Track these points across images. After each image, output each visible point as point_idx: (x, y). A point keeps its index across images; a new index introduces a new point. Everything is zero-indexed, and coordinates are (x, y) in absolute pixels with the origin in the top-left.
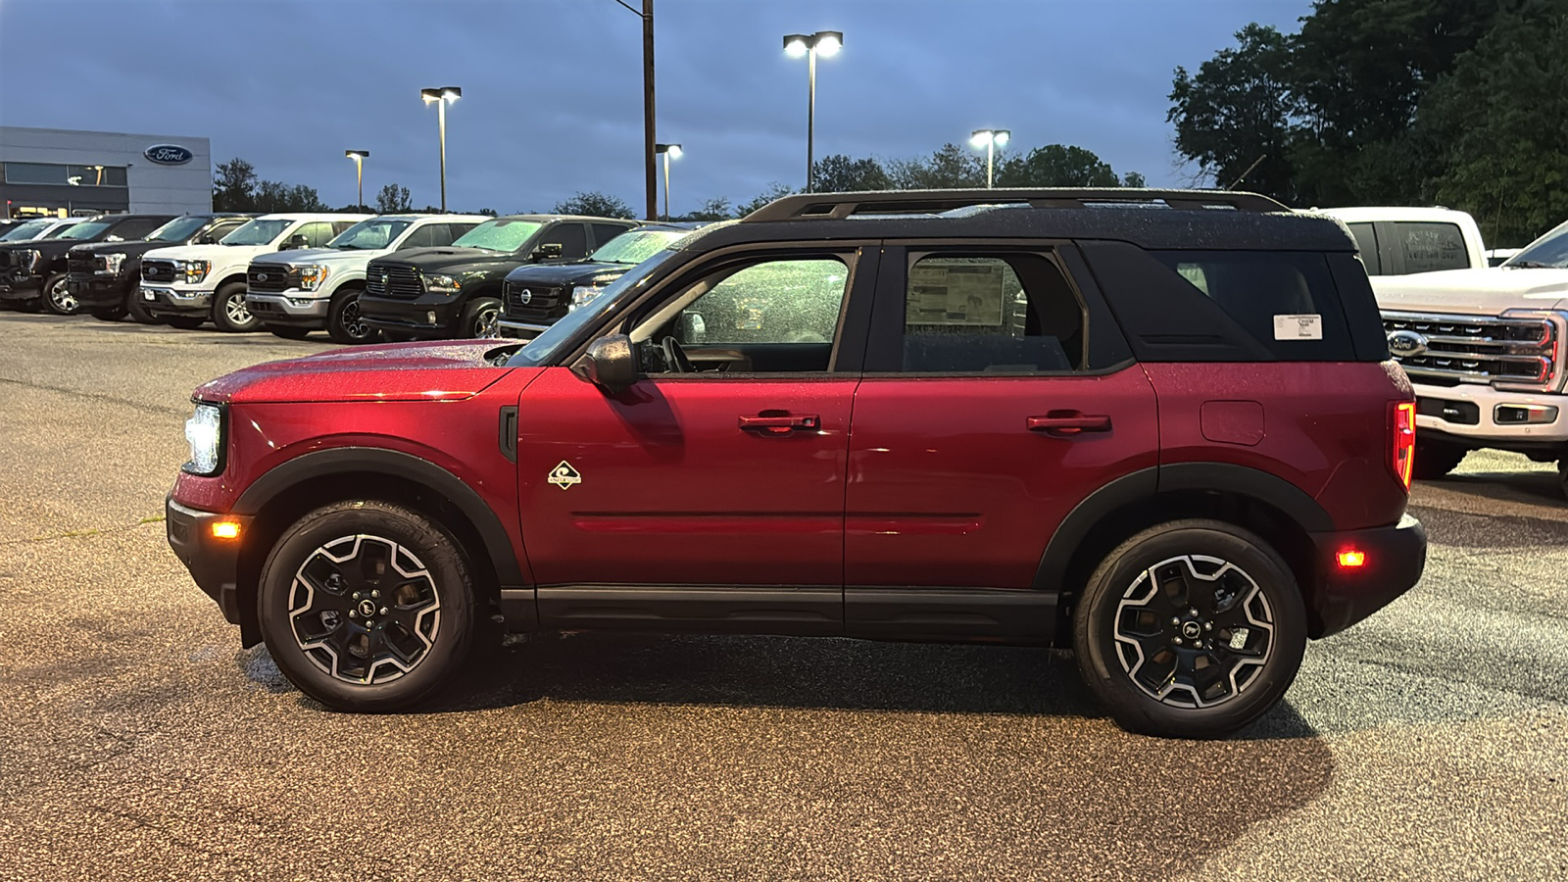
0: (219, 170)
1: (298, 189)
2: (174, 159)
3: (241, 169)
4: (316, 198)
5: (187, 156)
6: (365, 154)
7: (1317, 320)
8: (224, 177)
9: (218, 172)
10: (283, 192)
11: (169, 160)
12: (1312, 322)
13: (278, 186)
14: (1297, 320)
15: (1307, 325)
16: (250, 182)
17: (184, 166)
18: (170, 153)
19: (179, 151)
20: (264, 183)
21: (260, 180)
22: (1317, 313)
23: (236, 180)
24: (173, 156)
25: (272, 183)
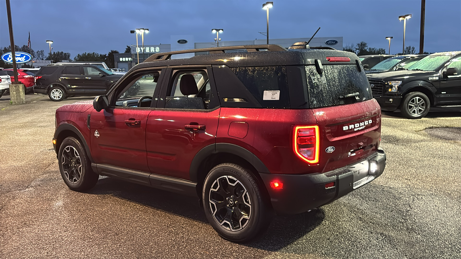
0: (357, 45)
1: (379, 49)
2: (333, 44)
3: (363, 45)
4: (385, 52)
5: (336, 42)
6: (392, 38)
7: (278, 92)
8: (358, 47)
9: (357, 46)
10: (375, 50)
11: (331, 44)
12: (276, 93)
13: (374, 49)
14: (271, 92)
15: (275, 95)
16: (366, 48)
17: (335, 45)
18: (332, 42)
19: (334, 41)
20: (370, 48)
21: (368, 47)
22: (279, 90)
23: (362, 48)
24: (333, 43)
25: (372, 48)
